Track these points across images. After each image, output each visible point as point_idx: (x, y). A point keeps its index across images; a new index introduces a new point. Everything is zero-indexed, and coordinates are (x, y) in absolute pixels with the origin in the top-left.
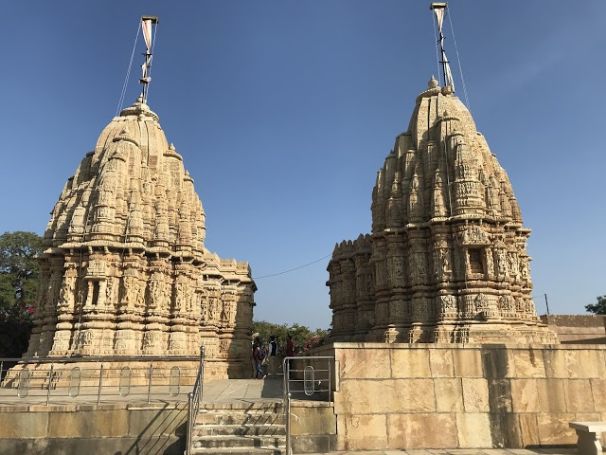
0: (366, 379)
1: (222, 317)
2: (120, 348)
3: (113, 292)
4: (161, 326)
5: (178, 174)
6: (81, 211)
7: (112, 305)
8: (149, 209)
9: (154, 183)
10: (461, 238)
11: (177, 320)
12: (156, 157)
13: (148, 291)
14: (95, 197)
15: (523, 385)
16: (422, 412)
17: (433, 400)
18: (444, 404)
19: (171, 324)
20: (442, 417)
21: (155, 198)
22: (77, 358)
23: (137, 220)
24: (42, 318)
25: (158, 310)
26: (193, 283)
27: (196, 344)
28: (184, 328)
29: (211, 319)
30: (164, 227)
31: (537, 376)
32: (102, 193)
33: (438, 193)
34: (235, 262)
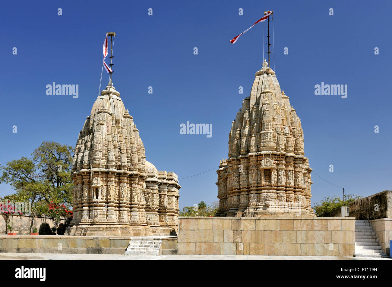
0: (189, 230)
1: (159, 203)
2: (109, 219)
3: (104, 193)
4: (126, 209)
5: (130, 127)
6: (87, 153)
7: (104, 199)
8: (117, 150)
9: (119, 135)
10: (260, 164)
11: (134, 205)
12: (119, 120)
13: (119, 192)
14: (92, 146)
15: (246, 233)
16: (208, 242)
17: (212, 238)
18: (216, 239)
19: (131, 208)
20: (215, 244)
21: (120, 143)
22: (93, 223)
23: (112, 157)
24: (77, 205)
25: (125, 201)
26: (140, 187)
27: (144, 217)
28: (137, 210)
29: (153, 205)
30: (124, 159)
31: (252, 229)
32: (95, 144)
33: (253, 138)
34: (166, 173)
